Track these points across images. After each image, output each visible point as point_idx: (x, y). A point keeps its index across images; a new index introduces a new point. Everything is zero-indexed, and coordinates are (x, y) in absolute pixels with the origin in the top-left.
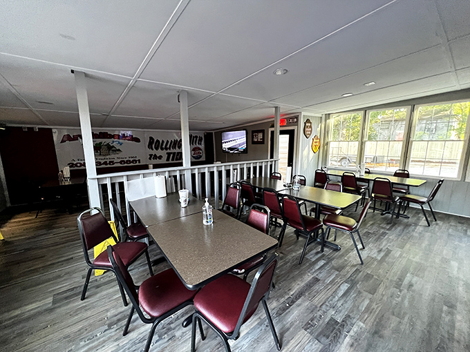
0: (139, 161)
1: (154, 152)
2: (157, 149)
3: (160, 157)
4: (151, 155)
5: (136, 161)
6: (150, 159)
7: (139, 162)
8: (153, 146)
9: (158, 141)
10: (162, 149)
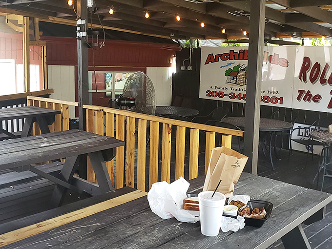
0: (281, 99)
1: (307, 86)
2: (313, 80)
3: (317, 98)
4: (301, 92)
5: (276, 98)
6: (299, 98)
7: (281, 103)
8: (308, 74)
9: (317, 66)
10: (323, 81)
